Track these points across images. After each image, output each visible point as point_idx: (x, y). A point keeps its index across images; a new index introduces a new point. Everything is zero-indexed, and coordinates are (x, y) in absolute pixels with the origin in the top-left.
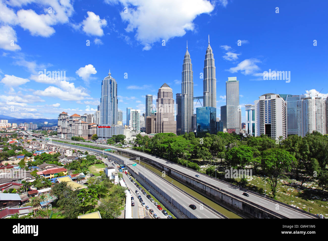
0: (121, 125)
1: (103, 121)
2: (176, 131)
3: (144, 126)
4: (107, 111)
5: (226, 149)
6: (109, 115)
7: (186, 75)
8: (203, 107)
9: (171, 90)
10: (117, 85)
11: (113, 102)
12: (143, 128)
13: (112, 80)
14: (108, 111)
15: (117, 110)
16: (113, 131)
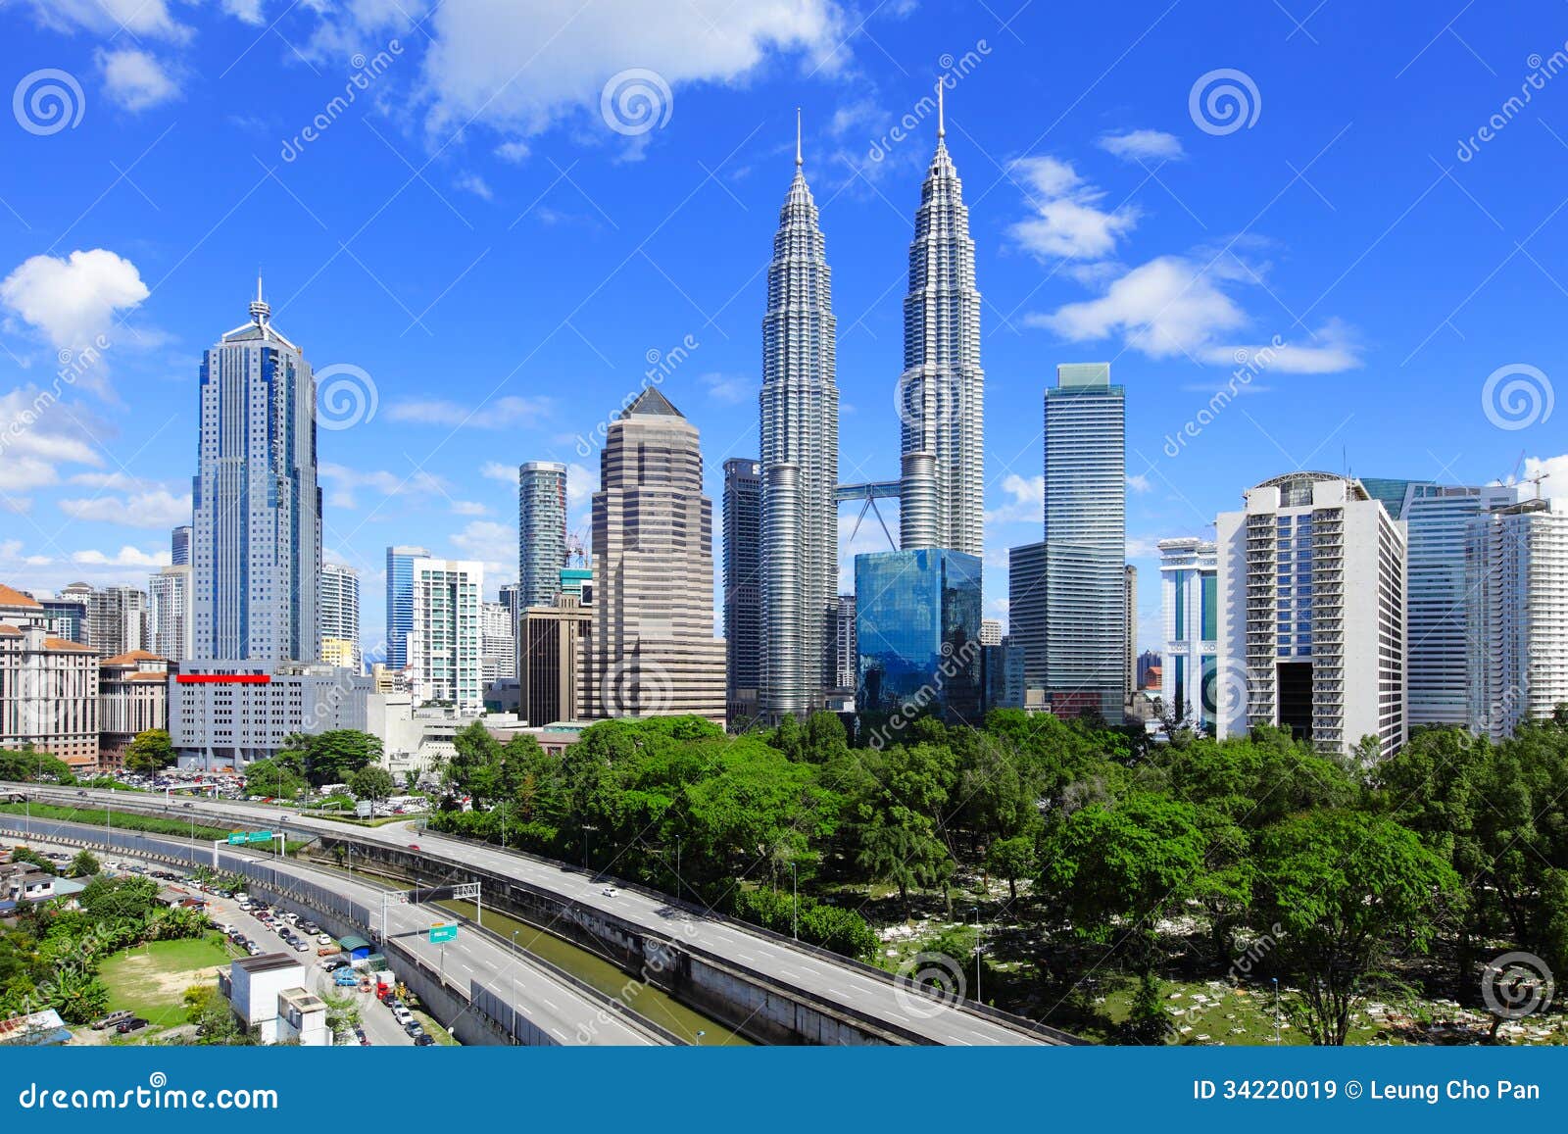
0: (347, 662)
1: (215, 640)
2: (724, 703)
3: (509, 671)
4: (244, 565)
5: (1041, 819)
6: (257, 594)
7: (787, 341)
8: (898, 549)
9: (689, 435)
10: (314, 385)
11: (288, 503)
12: (505, 685)
13: (275, 353)
14: (251, 569)
15: (318, 563)
16: (287, 708)
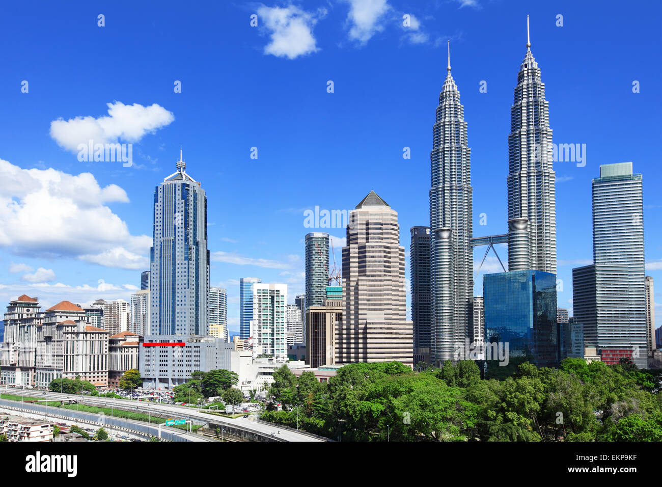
0: (222, 335)
1: (160, 325)
2: (412, 355)
3: (300, 339)
4: (174, 289)
6: (180, 303)
7: (444, 163)
8: (507, 271)
9: (392, 215)
10: (206, 200)
11: (194, 258)
12: (298, 346)
13: (188, 186)
14: (177, 291)
15: (208, 288)
16: (193, 358)
